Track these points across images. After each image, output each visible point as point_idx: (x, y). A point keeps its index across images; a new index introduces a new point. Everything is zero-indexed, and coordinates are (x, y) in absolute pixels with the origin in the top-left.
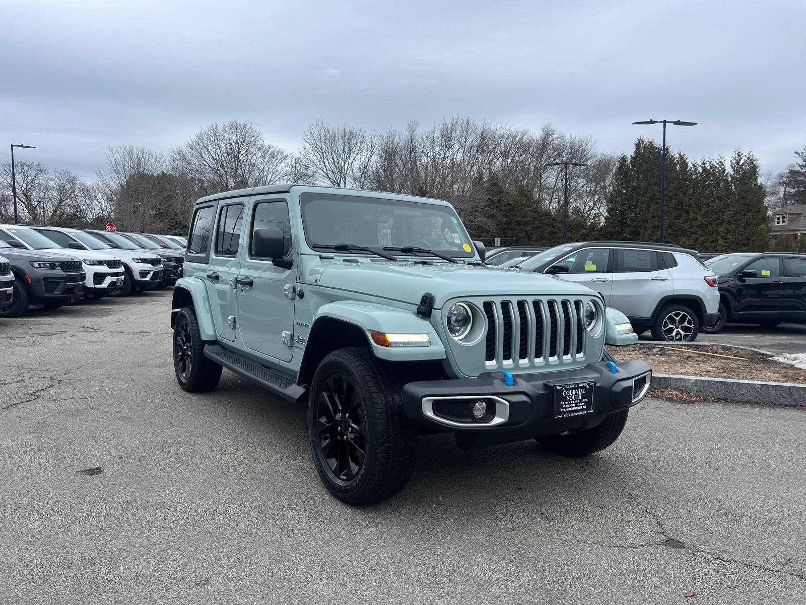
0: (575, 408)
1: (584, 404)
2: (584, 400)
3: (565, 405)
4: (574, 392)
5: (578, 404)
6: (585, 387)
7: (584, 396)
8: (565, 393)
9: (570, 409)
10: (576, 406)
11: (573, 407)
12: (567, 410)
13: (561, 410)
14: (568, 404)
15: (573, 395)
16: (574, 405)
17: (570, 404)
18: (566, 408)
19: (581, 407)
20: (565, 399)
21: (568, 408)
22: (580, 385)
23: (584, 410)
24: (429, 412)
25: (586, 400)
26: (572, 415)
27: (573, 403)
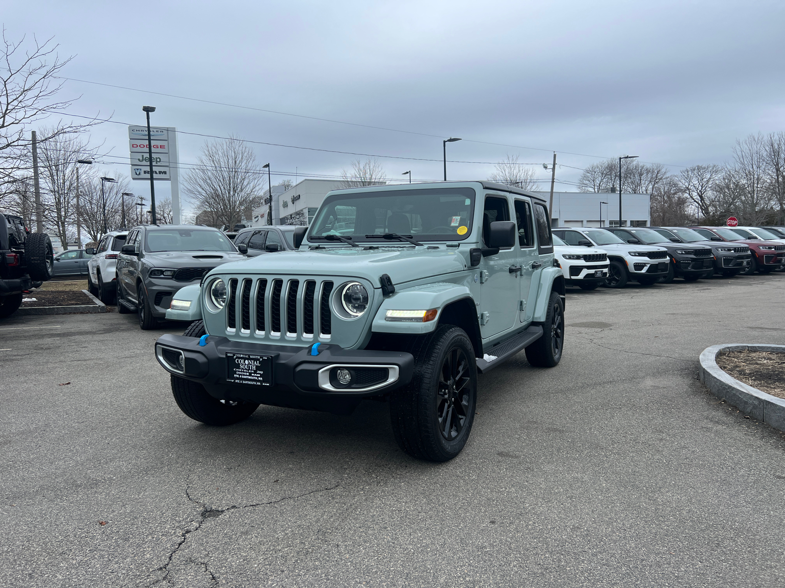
0: (249, 377)
1: (259, 375)
2: (258, 372)
3: (239, 371)
4: (247, 362)
5: (253, 375)
6: (259, 360)
7: (258, 368)
8: (238, 361)
9: (243, 377)
10: (250, 375)
11: (247, 375)
12: (241, 377)
13: (235, 375)
14: (242, 372)
15: (246, 364)
16: (248, 374)
17: (244, 372)
18: (239, 375)
19: (256, 378)
20: (238, 366)
21: (242, 375)
22: (251, 357)
23: (259, 381)
24: (160, 356)
25: (262, 372)
26: (244, 382)
27: (246, 372)
